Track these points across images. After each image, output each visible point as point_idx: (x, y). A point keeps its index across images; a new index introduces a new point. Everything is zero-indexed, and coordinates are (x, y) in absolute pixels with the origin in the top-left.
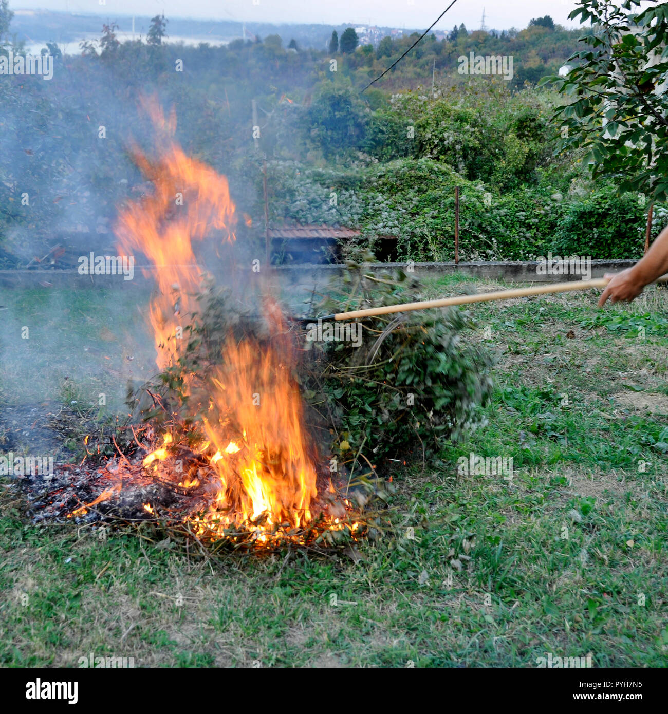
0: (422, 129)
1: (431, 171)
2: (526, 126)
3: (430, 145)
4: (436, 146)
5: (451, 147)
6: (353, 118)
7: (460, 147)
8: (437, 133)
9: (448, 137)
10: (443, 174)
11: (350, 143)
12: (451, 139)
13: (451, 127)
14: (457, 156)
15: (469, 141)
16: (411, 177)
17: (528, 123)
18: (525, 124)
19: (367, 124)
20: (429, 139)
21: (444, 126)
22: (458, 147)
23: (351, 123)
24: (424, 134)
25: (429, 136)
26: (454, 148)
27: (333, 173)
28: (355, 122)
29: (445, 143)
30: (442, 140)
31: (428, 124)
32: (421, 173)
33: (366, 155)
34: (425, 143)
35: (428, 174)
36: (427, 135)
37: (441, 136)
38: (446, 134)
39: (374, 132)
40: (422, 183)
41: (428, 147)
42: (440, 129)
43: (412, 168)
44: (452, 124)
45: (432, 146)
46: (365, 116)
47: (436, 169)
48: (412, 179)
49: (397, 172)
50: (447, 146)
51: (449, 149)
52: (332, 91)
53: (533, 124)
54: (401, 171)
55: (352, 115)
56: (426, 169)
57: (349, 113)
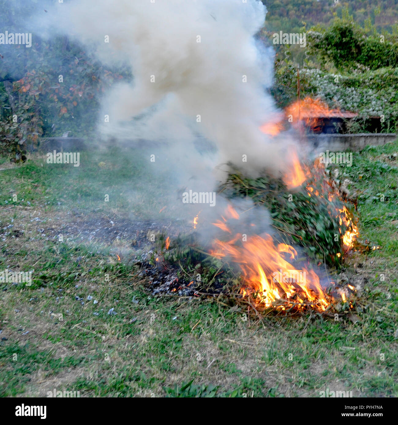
19: (364, 45)
23: (353, 45)
28: (356, 44)
33: (362, 65)
46: (362, 41)
55: (354, 40)
57: (351, 38)
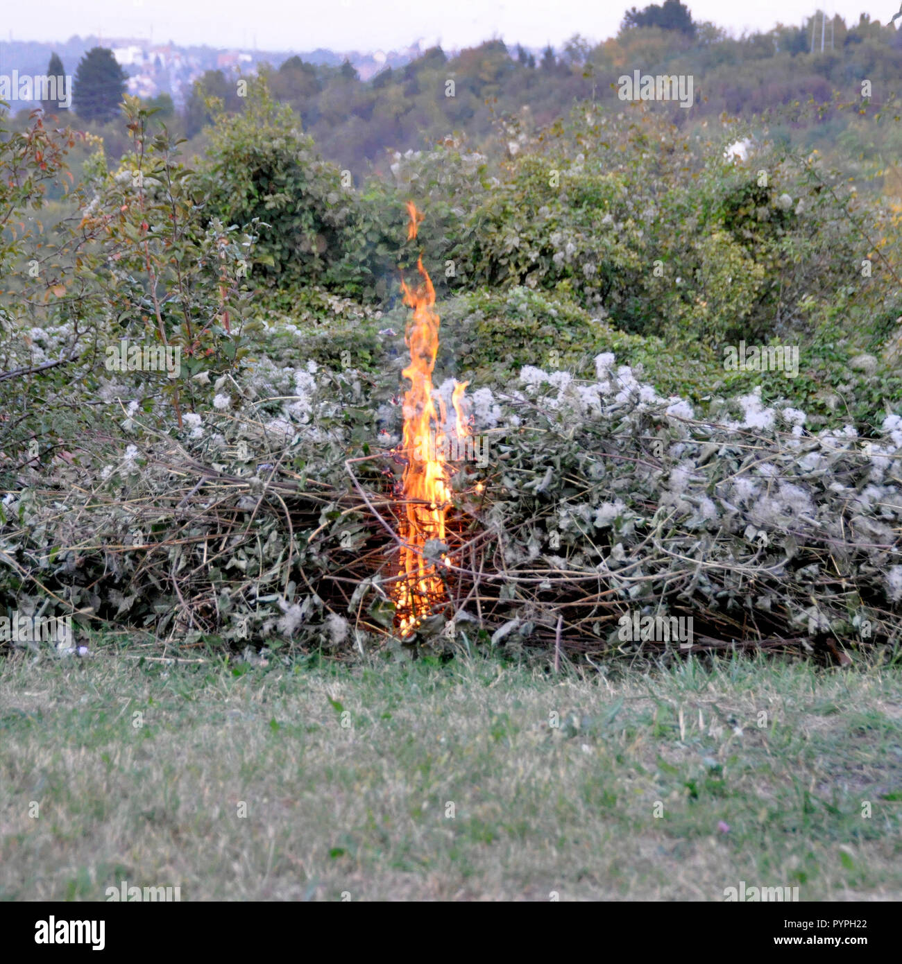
0: (491, 228)
1: (542, 316)
2: (747, 216)
3: (517, 266)
4: (534, 267)
5: (570, 269)
6: (313, 209)
7: (593, 269)
8: (531, 235)
9: (562, 244)
10: (570, 324)
11: (304, 274)
12: (570, 247)
13: (565, 220)
14: (588, 290)
15: (615, 253)
16: (495, 333)
17: (751, 210)
18: (742, 212)
20: (517, 250)
21: (548, 217)
22: (589, 268)
24: (499, 238)
25: (515, 242)
26: (578, 270)
27: (298, 333)
29: (557, 257)
30: (546, 252)
31: (506, 213)
32: (516, 323)
34: (503, 262)
35: (535, 324)
36: (508, 242)
37: (543, 242)
38: (555, 238)
39: (369, 243)
40: (521, 346)
41: (512, 270)
42: (539, 225)
43: (493, 313)
44: (568, 214)
45: (524, 269)
47: (554, 312)
48: (498, 337)
49: (459, 323)
50: (559, 266)
51: (565, 275)
52: (251, 141)
53: (763, 212)
54: (467, 321)
56: (530, 314)
